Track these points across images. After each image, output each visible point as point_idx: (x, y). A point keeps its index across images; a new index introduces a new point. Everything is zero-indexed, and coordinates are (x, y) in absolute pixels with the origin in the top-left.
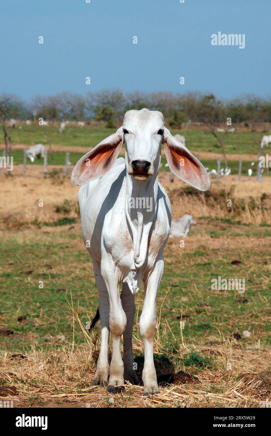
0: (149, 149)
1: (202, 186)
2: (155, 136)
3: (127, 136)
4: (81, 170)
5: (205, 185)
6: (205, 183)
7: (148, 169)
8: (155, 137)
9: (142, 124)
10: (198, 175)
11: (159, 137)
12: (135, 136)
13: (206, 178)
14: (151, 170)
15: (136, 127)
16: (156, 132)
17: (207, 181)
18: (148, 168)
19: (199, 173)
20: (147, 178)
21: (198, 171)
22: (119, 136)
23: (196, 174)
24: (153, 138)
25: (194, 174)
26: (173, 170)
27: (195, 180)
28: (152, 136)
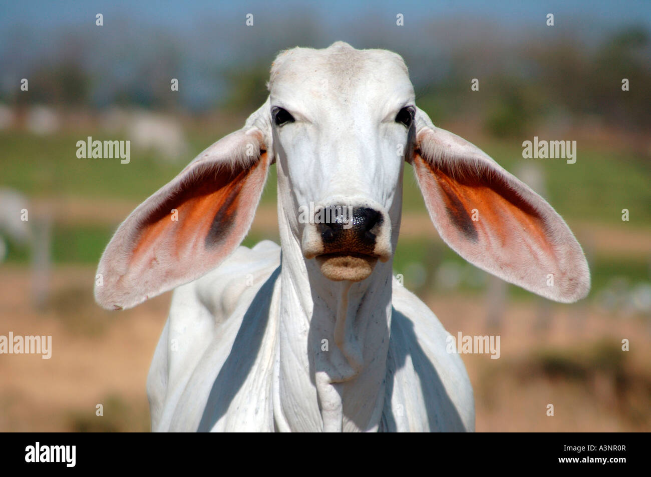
0: (373, 170)
1: (561, 285)
2: (386, 129)
3: (288, 131)
4: (131, 254)
5: (571, 280)
6: (569, 275)
7: (374, 237)
8: (386, 133)
9: (340, 88)
10: (543, 248)
11: (400, 132)
12: (318, 128)
13: (571, 254)
14: (384, 242)
15: (320, 97)
16: (390, 114)
17: (576, 266)
18: (372, 231)
19: (545, 241)
20: (372, 268)
21: (543, 236)
22: (258, 136)
23: (535, 247)
24: (380, 137)
25: (528, 246)
26: (452, 242)
27: (533, 268)
28: (378, 127)
